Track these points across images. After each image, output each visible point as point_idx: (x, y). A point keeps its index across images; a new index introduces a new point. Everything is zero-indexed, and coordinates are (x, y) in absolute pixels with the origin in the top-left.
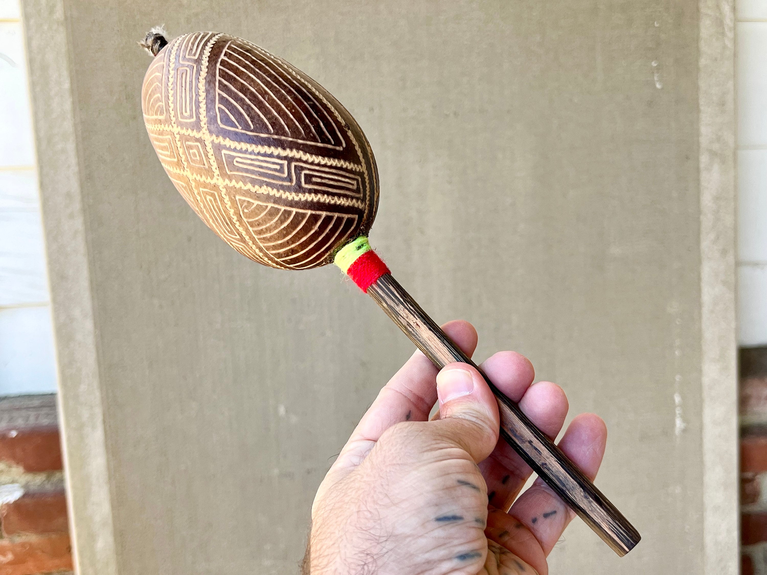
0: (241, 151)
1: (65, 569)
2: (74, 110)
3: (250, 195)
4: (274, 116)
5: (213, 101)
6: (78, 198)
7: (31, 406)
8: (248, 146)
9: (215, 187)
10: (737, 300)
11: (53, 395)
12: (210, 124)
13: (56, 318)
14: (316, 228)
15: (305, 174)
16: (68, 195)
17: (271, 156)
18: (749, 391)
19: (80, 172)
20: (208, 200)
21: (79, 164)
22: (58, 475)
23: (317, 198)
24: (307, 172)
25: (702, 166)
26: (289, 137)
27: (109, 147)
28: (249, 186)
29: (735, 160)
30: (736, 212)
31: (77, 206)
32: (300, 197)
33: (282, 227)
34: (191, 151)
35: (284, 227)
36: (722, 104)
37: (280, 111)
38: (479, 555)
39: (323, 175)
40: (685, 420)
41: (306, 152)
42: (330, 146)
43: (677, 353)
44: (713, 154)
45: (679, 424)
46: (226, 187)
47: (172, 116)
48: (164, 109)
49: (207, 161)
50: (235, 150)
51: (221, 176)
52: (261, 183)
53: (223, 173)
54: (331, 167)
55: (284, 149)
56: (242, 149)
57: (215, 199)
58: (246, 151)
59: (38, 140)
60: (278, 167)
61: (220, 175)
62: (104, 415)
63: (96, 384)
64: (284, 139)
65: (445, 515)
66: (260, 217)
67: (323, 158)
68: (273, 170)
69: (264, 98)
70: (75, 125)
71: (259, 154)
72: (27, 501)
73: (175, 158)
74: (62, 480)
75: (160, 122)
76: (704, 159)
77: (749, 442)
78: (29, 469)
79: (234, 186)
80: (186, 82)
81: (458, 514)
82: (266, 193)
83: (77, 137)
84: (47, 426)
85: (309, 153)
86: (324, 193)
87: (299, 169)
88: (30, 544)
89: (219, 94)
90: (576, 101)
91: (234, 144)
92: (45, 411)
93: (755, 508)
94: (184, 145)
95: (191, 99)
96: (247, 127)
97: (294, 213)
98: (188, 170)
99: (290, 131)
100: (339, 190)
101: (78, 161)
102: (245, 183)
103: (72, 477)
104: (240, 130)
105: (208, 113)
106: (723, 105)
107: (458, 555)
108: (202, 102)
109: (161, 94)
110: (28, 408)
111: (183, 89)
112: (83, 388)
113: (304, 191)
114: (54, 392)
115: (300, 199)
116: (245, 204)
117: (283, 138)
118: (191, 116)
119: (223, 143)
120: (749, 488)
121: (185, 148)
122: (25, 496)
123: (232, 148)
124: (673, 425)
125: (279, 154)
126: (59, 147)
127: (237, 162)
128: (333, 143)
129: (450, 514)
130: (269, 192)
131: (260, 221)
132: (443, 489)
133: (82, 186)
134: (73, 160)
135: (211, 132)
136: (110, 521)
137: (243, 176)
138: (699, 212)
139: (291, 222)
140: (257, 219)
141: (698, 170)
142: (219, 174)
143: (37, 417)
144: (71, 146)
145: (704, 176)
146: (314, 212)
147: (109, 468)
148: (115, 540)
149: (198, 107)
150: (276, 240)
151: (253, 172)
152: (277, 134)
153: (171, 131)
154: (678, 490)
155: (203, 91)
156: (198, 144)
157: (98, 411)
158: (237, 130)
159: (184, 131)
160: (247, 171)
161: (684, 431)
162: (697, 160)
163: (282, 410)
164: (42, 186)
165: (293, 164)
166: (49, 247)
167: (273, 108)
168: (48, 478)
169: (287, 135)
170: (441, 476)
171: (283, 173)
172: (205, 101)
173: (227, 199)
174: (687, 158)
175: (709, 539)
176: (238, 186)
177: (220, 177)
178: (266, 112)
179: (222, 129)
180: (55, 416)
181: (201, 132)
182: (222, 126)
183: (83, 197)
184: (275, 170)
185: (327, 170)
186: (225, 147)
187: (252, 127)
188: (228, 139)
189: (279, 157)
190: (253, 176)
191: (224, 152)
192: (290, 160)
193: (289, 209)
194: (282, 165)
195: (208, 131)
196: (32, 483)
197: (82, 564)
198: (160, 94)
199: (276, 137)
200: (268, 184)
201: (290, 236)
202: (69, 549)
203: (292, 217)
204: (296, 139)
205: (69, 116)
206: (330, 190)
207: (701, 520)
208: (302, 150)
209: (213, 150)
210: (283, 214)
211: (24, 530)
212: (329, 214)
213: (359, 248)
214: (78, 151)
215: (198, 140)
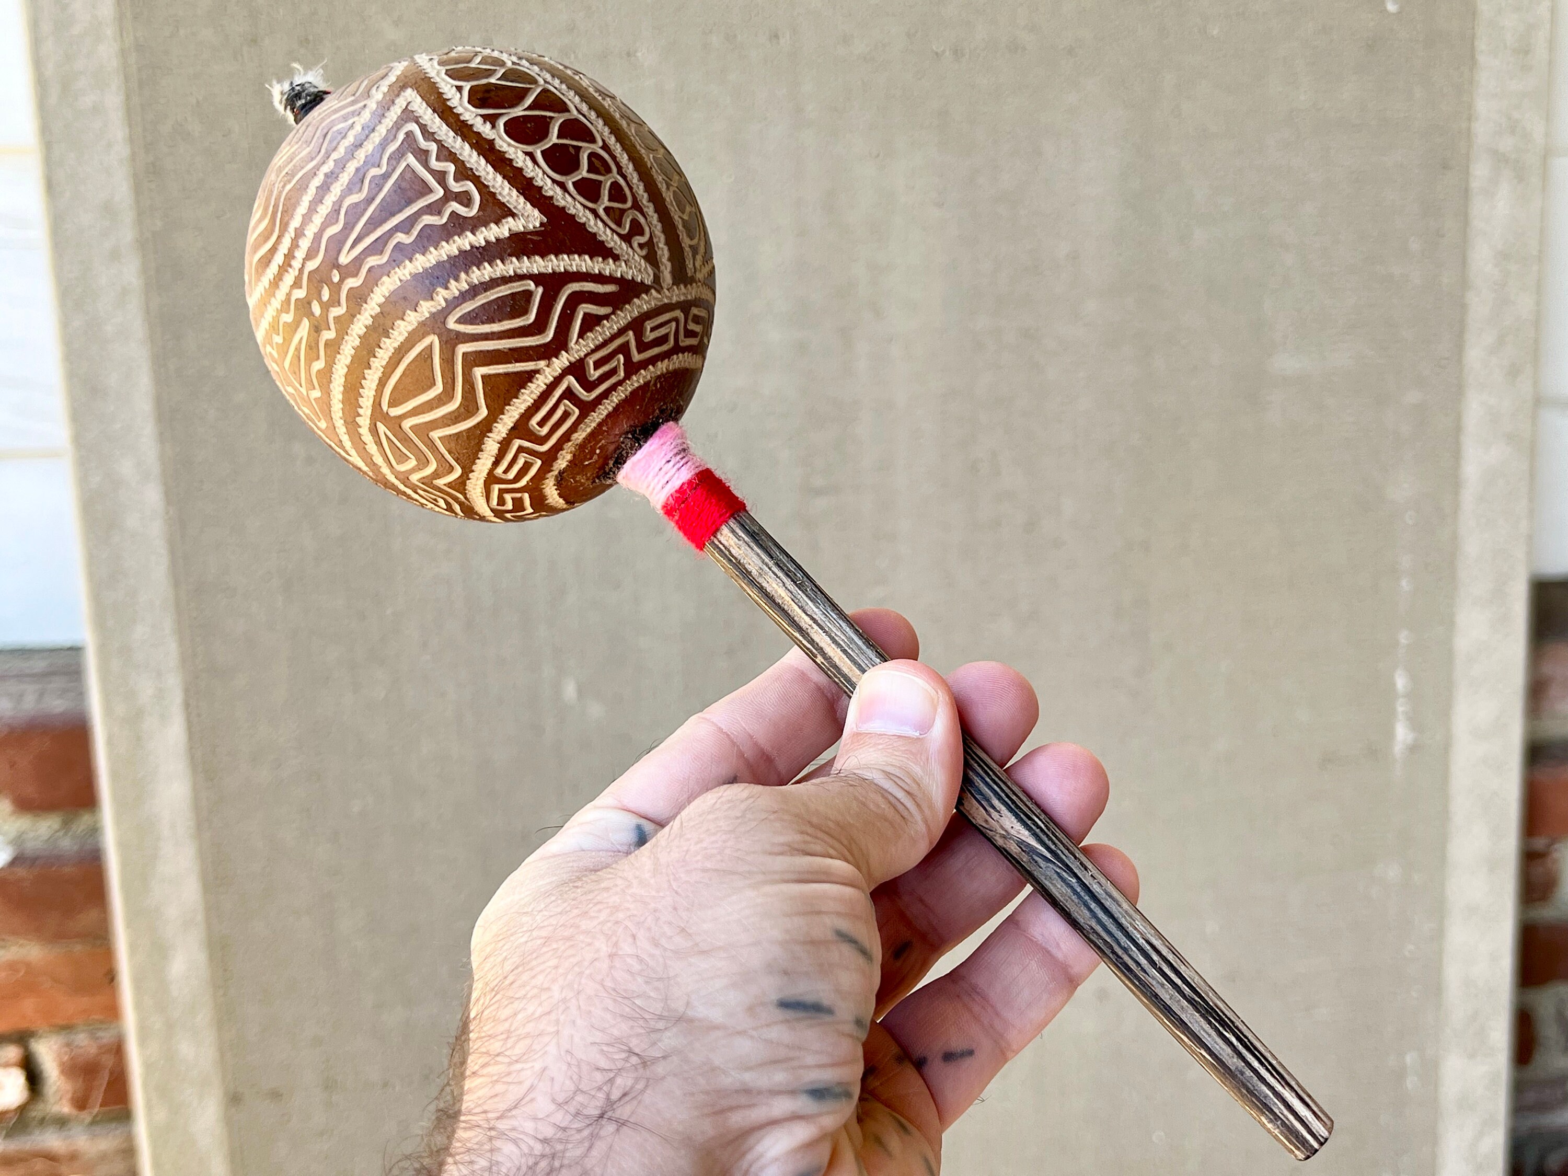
1: (101, 1017)
2: (121, 18)
6: (128, 217)
7: (27, 671)
10: (1532, 474)
11: (75, 651)
13: (83, 480)
16: (108, 209)
18: (1548, 669)
19: (133, 157)
21: (131, 140)
22: (85, 820)
25: (1475, 184)
27: (198, 102)
29: (1545, 176)
30: (1539, 289)
31: (127, 234)
36: (1524, 50)
38: (848, 1095)
40: (1416, 724)
43: (1404, 583)
44: (1500, 159)
45: (1402, 734)
59: (41, 84)
62: (187, 691)
63: (168, 624)
65: (800, 998)
70: (123, 53)
72: (21, 872)
74: (95, 831)
76: (1480, 170)
77: (1546, 774)
78: (24, 805)
81: (826, 1002)
83: (127, 79)
84: (61, 714)
88: (28, 965)
90: (1215, 32)
92: (58, 683)
93: (1547, 913)
101: (130, 132)
103: (118, 822)
106: (1527, 52)
107: (810, 1087)
110: (20, 677)
112: (140, 631)
114: (79, 644)
120: (1538, 870)
122: (15, 861)
124: (1390, 735)
126: (87, 101)
129: (810, 998)
132: (805, 943)
133: (137, 189)
134: (118, 131)
136: (200, 917)
138: (1464, 283)
141: (1466, 193)
143: (41, 695)
144: (114, 100)
145: (1479, 207)
147: (196, 806)
148: (211, 958)
154: (1393, 872)
157: (174, 683)
161: (1414, 749)
162: (1466, 172)
163: (570, 690)
164: (51, 187)
166: (65, 324)
168: (66, 824)
170: (805, 914)
174: (1446, 167)
175: (1453, 974)
180: (81, 694)
183: (141, 214)
196: (31, 835)
197: (138, 1006)
202: (111, 977)
205: (110, 31)
207: (1439, 934)
211: (14, 933)
214: (129, 111)
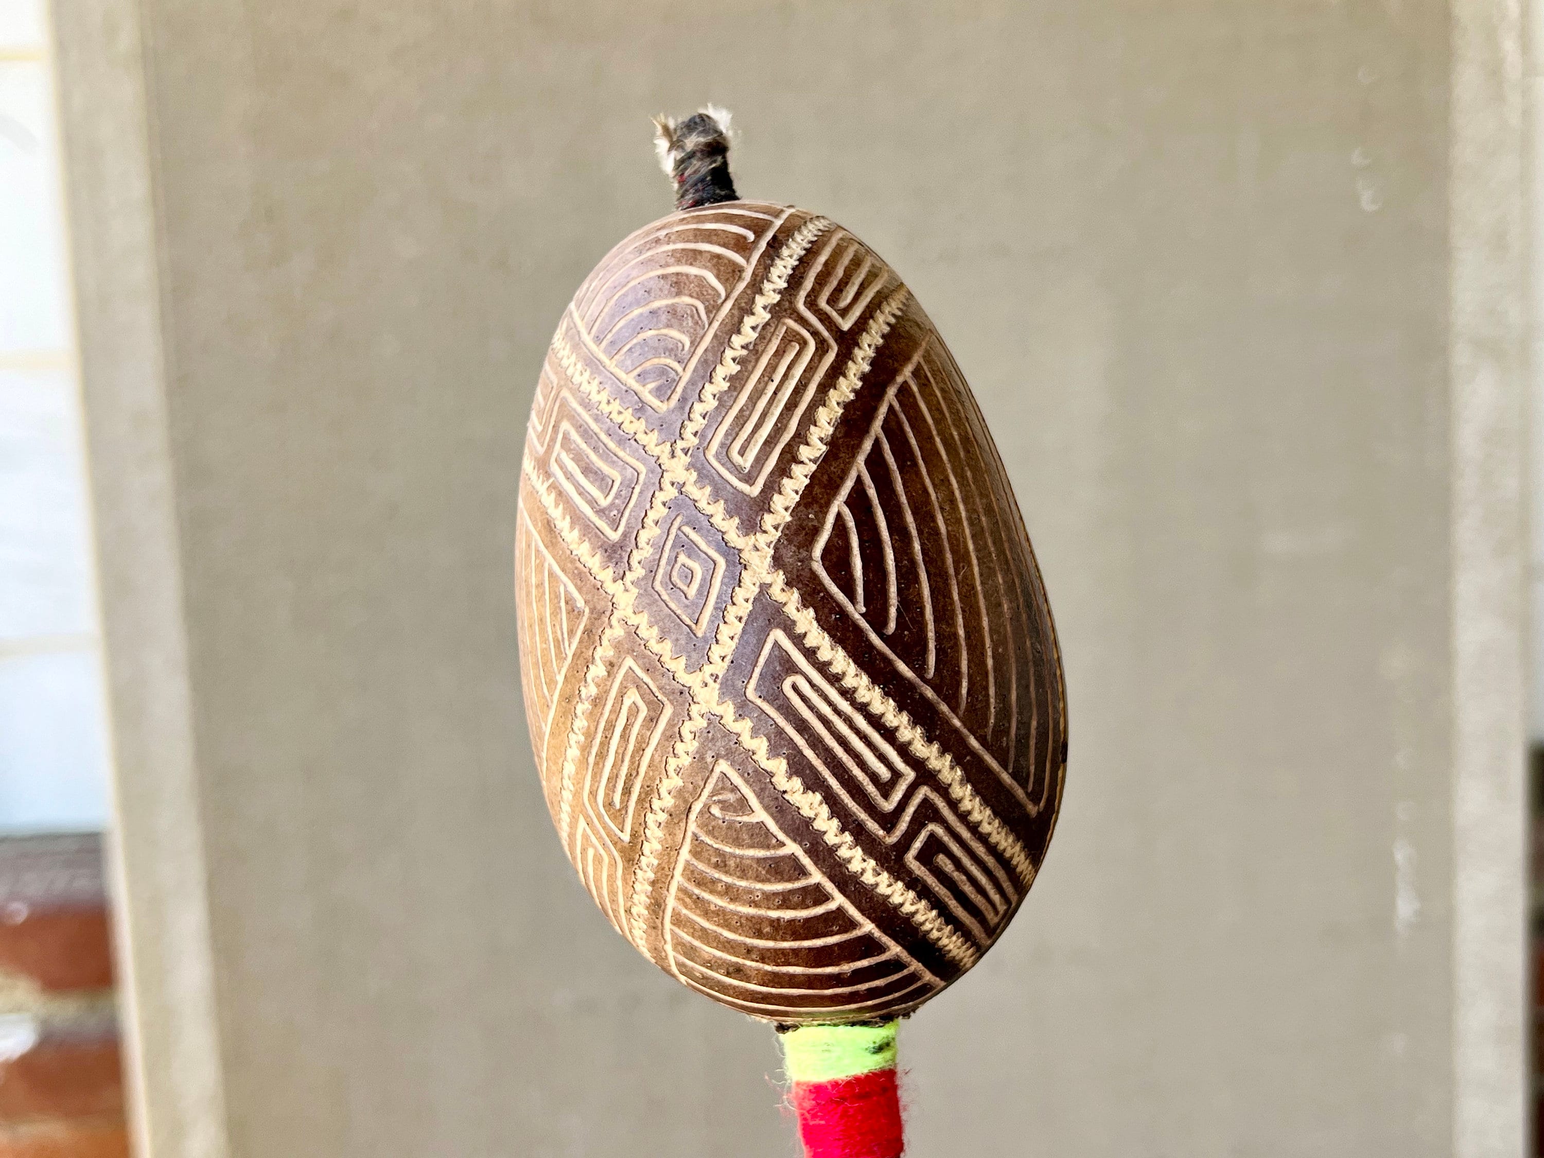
0: (823, 668)
3: (762, 790)
4: (955, 635)
5: (833, 488)
8: (852, 668)
9: (684, 696)
12: (790, 541)
14: (847, 968)
15: (932, 836)
17: (889, 734)
20: (627, 702)
23: (912, 909)
24: (940, 831)
26: (957, 715)
28: (779, 767)
32: (879, 881)
33: (774, 914)
34: (682, 558)
35: (778, 920)
37: (973, 631)
39: (966, 861)
41: (969, 780)
42: (1020, 793)
46: (714, 721)
47: (690, 428)
48: (679, 390)
49: (711, 622)
50: (810, 654)
51: (721, 684)
52: (813, 783)
53: (733, 686)
54: (993, 849)
55: (930, 740)
56: (829, 663)
57: (652, 720)
58: (835, 680)
60: (884, 773)
61: (719, 681)
64: (943, 713)
66: (738, 852)
67: (992, 816)
68: (866, 773)
69: (957, 574)
71: (863, 708)
73: (616, 530)
75: (641, 409)
79: (739, 735)
80: (786, 376)
82: (806, 812)
85: (973, 786)
86: (936, 903)
87: (927, 813)
89: (859, 480)
91: (817, 638)
94: (674, 531)
95: (778, 430)
96: (877, 617)
97: (832, 906)
98: (635, 591)
99: (967, 702)
100: (968, 916)
102: (773, 751)
104: (856, 611)
105: (801, 508)
108: (802, 462)
109: (695, 344)
111: (772, 387)
113: (899, 871)
115: (877, 885)
116: (730, 797)
117: (944, 708)
118: (749, 479)
119: (791, 610)
121: (672, 537)
123: (807, 646)
125: (910, 743)
127: (795, 688)
128: (1030, 789)
130: (816, 815)
131: (732, 863)
135: (778, 562)
137: (780, 732)
139: (807, 920)
140: (728, 849)
142: (720, 676)
146: (877, 933)
149: (783, 470)
150: (727, 926)
151: (816, 742)
152: (937, 689)
153: (660, 461)
155: (823, 436)
156: (721, 562)
158: (850, 607)
159: (702, 495)
160: (802, 727)
165: (924, 791)
167: (963, 611)
169: (954, 709)
171: (886, 796)
172: (813, 467)
173: (687, 747)
176: (748, 742)
177: (717, 686)
178: (943, 615)
179: (814, 576)
181: (751, 539)
182: (818, 567)
184: (874, 778)
185: (980, 850)
186: (788, 627)
187: (892, 626)
188: (811, 612)
189: (903, 750)
190: (809, 753)
191: (778, 635)
192: (926, 775)
193: (830, 887)
194: (897, 775)
195: (772, 552)
198: (692, 343)
199: (929, 693)
200: (830, 799)
201: (770, 944)
203: (820, 910)
204: (969, 730)
206: (952, 904)
208: (964, 769)
209: (751, 608)
210: (804, 890)
212: (905, 956)
213: (880, 1049)
215: (726, 548)
